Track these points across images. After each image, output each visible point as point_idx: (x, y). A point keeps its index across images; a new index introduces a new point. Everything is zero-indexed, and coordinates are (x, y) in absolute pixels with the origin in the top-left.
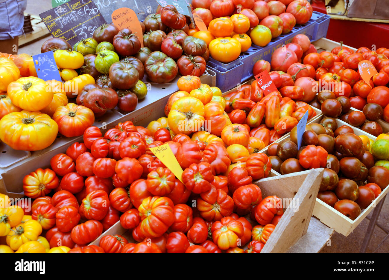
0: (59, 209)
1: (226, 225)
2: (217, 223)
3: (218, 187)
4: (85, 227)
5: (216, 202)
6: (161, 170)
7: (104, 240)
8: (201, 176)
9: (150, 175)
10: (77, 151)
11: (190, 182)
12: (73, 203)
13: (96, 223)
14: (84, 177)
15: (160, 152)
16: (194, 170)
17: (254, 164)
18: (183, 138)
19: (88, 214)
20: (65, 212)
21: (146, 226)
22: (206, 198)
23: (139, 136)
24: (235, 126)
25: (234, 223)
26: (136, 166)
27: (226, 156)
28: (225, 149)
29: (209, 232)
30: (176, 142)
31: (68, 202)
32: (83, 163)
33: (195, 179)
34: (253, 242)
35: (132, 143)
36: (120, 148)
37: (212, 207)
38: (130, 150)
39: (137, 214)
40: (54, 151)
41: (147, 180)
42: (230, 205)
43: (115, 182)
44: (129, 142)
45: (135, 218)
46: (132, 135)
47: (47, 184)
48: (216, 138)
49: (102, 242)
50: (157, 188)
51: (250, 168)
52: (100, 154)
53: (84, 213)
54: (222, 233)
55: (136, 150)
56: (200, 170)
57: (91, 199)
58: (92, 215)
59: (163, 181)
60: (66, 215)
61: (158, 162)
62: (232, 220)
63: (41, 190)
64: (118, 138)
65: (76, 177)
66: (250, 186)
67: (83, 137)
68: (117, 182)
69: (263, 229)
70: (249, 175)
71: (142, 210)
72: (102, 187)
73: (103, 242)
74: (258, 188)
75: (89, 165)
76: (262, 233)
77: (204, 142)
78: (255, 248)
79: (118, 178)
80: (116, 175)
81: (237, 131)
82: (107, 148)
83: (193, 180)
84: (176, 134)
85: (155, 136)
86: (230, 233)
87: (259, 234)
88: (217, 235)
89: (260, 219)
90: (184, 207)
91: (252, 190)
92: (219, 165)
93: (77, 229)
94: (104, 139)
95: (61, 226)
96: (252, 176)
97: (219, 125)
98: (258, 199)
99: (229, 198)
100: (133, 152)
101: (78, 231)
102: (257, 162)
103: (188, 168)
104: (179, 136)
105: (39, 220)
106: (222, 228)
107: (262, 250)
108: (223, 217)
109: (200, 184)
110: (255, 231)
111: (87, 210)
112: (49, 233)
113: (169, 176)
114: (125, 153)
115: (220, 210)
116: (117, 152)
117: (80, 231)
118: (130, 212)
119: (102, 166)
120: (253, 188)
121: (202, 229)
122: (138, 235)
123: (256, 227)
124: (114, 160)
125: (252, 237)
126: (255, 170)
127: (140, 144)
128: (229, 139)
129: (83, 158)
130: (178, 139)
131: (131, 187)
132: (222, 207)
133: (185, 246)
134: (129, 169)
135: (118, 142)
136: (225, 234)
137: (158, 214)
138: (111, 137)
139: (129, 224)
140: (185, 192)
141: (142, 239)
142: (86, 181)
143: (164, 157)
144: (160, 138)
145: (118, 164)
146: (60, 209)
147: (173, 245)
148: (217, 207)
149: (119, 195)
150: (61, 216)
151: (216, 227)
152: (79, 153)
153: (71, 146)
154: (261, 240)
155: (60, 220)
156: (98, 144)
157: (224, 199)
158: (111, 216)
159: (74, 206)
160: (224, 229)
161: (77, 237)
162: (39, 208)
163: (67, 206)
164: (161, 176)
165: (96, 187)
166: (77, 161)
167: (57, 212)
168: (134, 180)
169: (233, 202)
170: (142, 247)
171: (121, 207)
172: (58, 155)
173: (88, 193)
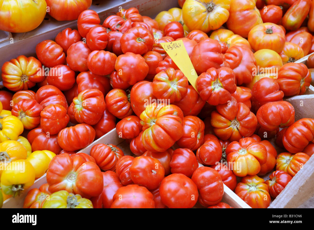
0: (44, 107)
1: (246, 147)
2: (234, 143)
3: (239, 100)
4: (74, 130)
5: (235, 118)
6: (172, 71)
7: (96, 148)
8: (221, 84)
9: (157, 76)
10: (68, 39)
11: (205, 90)
12: (62, 101)
13: (88, 127)
14: (76, 72)
15: (172, 49)
16: (212, 76)
17: (288, 76)
18: (200, 36)
19: (79, 116)
20: (52, 110)
21: (148, 137)
22: (223, 111)
23: (146, 27)
24: (268, 25)
25: (256, 145)
26: (141, 64)
27: (253, 63)
28: (252, 55)
29: (223, 154)
30: (190, 39)
31: (55, 99)
32: (75, 55)
33: (212, 87)
34: (277, 172)
35: (138, 35)
36: (122, 41)
37: (229, 123)
38: (134, 43)
39: (137, 122)
40: (41, 36)
41: (154, 82)
42: (252, 123)
43: (114, 81)
44: (133, 33)
45: (135, 127)
46: (138, 25)
47: (32, 75)
48: (241, 40)
49: (93, 151)
50: (165, 94)
51: (283, 81)
52: (97, 45)
53: (74, 114)
54: (240, 156)
55: (142, 44)
56: (219, 77)
57: (84, 98)
58: (84, 118)
59: (173, 85)
60: (53, 115)
61: (168, 61)
62: (253, 142)
63: (24, 82)
64: (120, 28)
65: (67, 71)
66: (281, 104)
67: (76, 22)
68: (116, 82)
69: (292, 158)
70: (280, 89)
71: (145, 118)
72: (98, 87)
73: (95, 151)
74: (291, 106)
75: (82, 57)
76: (290, 163)
77: (226, 43)
78: (279, 179)
79: (118, 76)
80: (115, 73)
81: (270, 32)
82: (106, 38)
83: (209, 88)
84: (190, 30)
85: (164, 30)
86: (250, 157)
87: (285, 163)
88: (233, 157)
89: (289, 145)
90: (195, 120)
91: (283, 108)
92: (243, 73)
93: (64, 132)
94: (104, 28)
95: (47, 127)
96: (285, 92)
97: (247, 23)
98: (289, 121)
99: (252, 115)
100: (139, 46)
101: (67, 135)
102: (293, 73)
103: (205, 73)
104: (194, 33)
105: (20, 117)
106: (241, 151)
107: (290, 183)
108: (242, 138)
109: (218, 93)
110: (280, 159)
111: (78, 112)
112: (31, 134)
113: (181, 80)
114: (129, 47)
115: (239, 128)
116: (118, 45)
117: (69, 136)
118: (129, 119)
119: (99, 60)
120: (284, 105)
121: (216, 149)
122: (137, 148)
123: (282, 155)
124: (113, 54)
125: (276, 166)
126: (289, 84)
127: (147, 38)
128: (258, 42)
129: (76, 48)
130: (194, 36)
131: (133, 89)
132: (242, 126)
133: (193, 166)
134: (132, 67)
135: (120, 32)
136: (244, 158)
137: (164, 125)
138: (111, 26)
139: (127, 133)
140: (198, 102)
141: (141, 152)
142: (78, 77)
143: (177, 56)
144: (171, 33)
145: (118, 60)
146: (46, 106)
147: (178, 163)
148: (235, 124)
149: (117, 97)
150: (46, 115)
151: (232, 149)
152: (71, 42)
153: (62, 32)
154: (287, 170)
155: (45, 120)
156: (95, 33)
157: (246, 116)
158: (106, 122)
159: (62, 105)
160: (242, 152)
161: (64, 142)
162: (21, 103)
163: (54, 104)
164: (171, 79)
165: (90, 85)
166: (68, 51)
167: (43, 110)
168: (137, 82)
169: (257, 120)
170: (142, 162)
171: (119, 112)
172: (46, 42)
173: (80, 92)
